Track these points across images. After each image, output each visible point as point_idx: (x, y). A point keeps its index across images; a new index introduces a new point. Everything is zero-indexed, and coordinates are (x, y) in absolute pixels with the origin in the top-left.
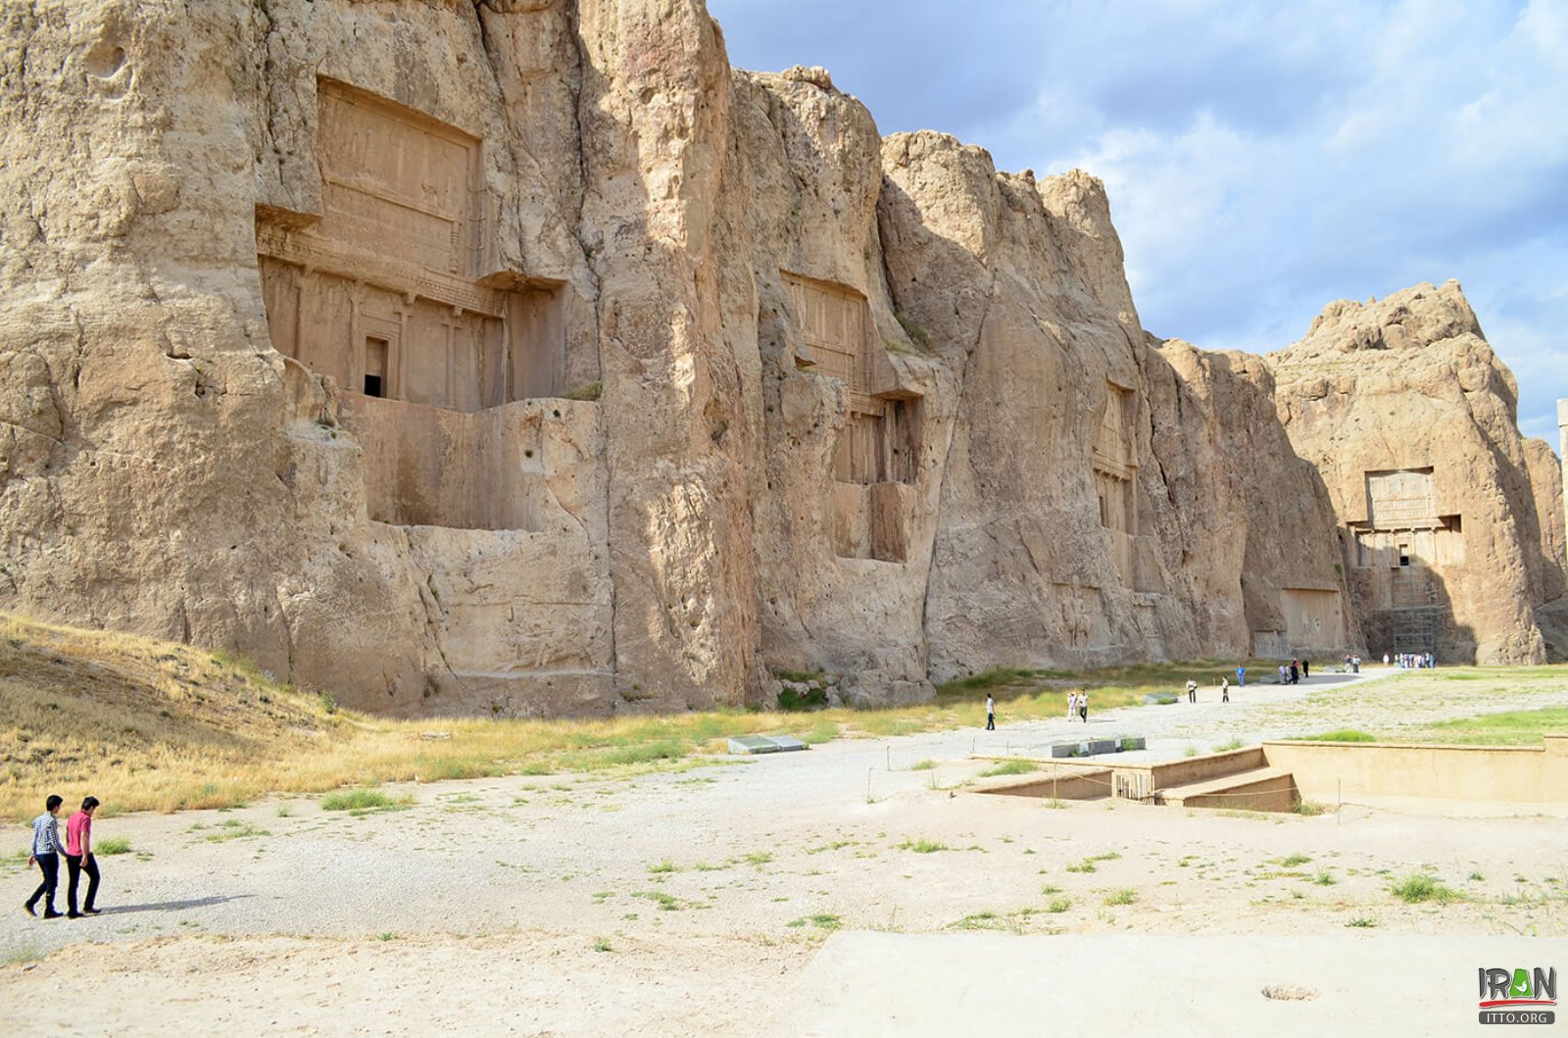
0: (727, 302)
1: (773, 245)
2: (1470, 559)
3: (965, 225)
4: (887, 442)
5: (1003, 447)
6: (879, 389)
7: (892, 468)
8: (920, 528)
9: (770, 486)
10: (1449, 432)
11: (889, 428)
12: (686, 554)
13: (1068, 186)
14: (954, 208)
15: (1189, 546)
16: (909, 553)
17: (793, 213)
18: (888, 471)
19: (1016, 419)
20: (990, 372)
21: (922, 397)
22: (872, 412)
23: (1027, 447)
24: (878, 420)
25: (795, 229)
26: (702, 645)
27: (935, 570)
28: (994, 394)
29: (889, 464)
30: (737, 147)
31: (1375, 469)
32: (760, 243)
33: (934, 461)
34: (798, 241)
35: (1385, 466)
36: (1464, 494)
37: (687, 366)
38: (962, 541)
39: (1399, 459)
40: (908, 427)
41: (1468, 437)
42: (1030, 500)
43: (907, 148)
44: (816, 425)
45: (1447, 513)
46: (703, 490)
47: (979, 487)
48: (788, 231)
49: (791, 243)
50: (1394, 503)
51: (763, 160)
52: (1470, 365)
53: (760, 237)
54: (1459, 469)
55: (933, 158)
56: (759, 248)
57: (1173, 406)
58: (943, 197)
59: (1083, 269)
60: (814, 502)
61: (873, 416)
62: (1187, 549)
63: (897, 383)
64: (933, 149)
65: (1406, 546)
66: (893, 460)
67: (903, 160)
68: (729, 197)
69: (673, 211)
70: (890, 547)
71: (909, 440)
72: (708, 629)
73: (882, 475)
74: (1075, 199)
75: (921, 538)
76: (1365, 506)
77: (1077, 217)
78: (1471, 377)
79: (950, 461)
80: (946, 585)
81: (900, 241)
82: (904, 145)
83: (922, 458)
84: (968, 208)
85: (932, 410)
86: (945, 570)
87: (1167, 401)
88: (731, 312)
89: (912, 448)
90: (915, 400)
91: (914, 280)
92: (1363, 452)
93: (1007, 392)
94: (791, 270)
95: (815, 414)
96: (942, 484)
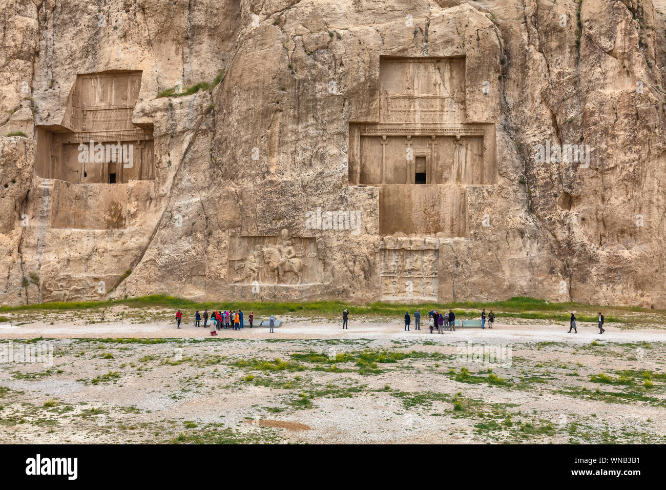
5: (230, 142)
8: (156, 206)
15: (570, 187)
19: (238, 121)
20: (227, 92)
21: (153, 124)
23: (244, 139)
25: (93, 48)
28: (228, 107)
32: (69, 64)
33: (169, 162)
34: (95, 53)
42: (243, 177)
47: (212, 173)
48: (88, 51)
49: (90, 57)
53: (69, 61)
57: (568, 50)
61: (150, 141)
62: (569, 191)
75: (156, 211)
80: (159, 241)
87: (560, 47)
93: (235, 103)
94: (86, 73)
96: (176, 175)
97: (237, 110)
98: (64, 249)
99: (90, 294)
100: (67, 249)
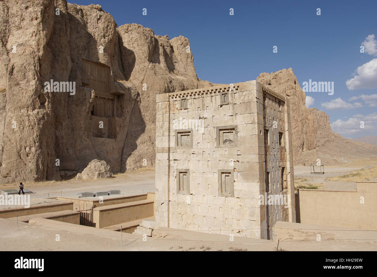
0: (58, 67)
1: (81, 52)
3: (143, 49)
4: (115, 106)
6: (112, 92)
7: (116, 113)
8: (123, 130)
9: (68, 117)
11: (116, 102)
12: (27, 136)
13: (178, 40)
14: (140, 44)
16: (118, 136)
17: (88, 44)
18: (115, 114)
21: (124, 94)
22: (110, 98)
24: (113, 100)
25: (88, 48)
26: (30, 162)
27: (126, 141)
29: (115, 112)
30: (66, 25)
32: (77, 51)
33: (128, 111)
34: (89, 51)
37: (33, 84)
38: (135, 133)
40: (121, 102)
43: (128, 28)
44: (83, 101)
46: (35, 118)
48: (86, 48)
49: (87, 52)
51: (79, 29)
52: (290, 90)
53: (76, 50)
55: (135, 31)
56: (76, 53)
58: (137, 41)
59: (182, 62)
60: (82, 122)
61: (111, 99)
63: (117, 90)
64: (135, 29)
66: (117, 111)
67: (127, 31)
68: (62, 38)
69: (33, 41)
70: (113, 134)
71: (121, 106)
72: (32, 157)
73: (113, 115)
74: (180, 44)
75: (123, 132)
77: (181, 48)
78: (290, 93)
79: (133, 112)
80: (129, 145)
81: (125, 53)
82: (127, 27)
83: (124, 110)
84: (144, 45)
85: (127, 98)
86: (129, 141)
88: (60, 70)
89: (122, 108)
90: (123, 95)
91: (128, 63)
94: (86, 59)
95: (83, 98)
96: (130, 118)
97: (153, 97)
98: (102, 147)
99: (116, 169)
100: (104, 148)
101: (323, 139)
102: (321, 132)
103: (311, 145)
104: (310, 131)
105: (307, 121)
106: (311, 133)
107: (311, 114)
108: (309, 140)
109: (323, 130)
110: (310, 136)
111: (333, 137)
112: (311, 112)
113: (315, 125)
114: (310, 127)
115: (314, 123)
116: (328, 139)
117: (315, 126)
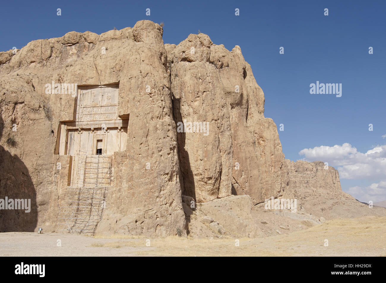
2: (129, 147)
10: (134, 57)
31: (84, 83)
35: (91, 82)
36: (134, 99)
39: (102, 78)
41: (146, 61)
45: (122, 114)
50: (95, 109)
54: (133, 81)
65: (101, 141)
76: (73, 108)
92: (78, 72)
101: (331, 201)
102: (329, 192)
103: (267, 190)
104: (265, 163)
105: (262, 142)
106: (267, 166)
107: (270, 128)
108: (264, 181)
109: (331, 190)
110: (266, 171)
111: (344, 198)
112: (269, 126)
113: (278, 151)
114: (268, 153)
115: (275, 147)
116: (337, 201)
117: (276, 153)
